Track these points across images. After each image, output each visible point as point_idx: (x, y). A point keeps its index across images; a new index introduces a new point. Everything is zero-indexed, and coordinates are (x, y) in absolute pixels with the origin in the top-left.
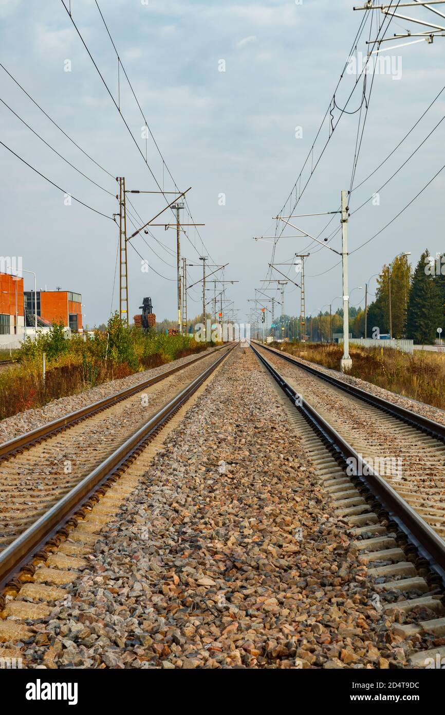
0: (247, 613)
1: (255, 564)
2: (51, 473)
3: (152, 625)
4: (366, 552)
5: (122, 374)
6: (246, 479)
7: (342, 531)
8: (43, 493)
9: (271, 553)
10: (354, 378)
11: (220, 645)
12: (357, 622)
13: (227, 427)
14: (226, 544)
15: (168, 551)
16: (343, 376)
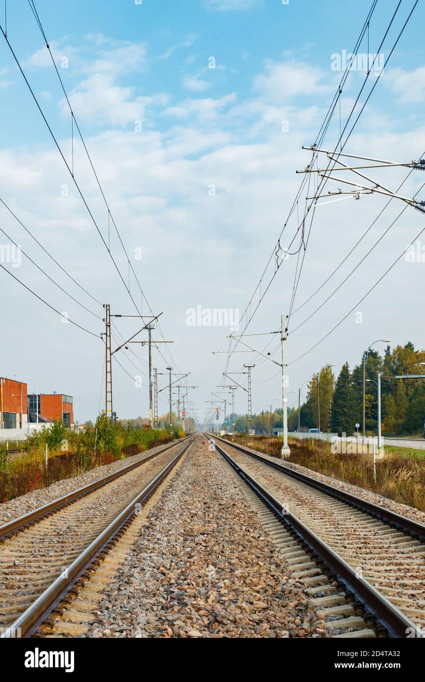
1: (233, 618)
2: (58, 542)
4: (322, 608)
5: (107, 461)
6: (217, 547)
7: (300, 590)
8: (53, 559)
9: (245, 609)
10: (293, 464)
13: (196, 504)
14: (207, 602)
15: (160, 607)
16: (284, 462)
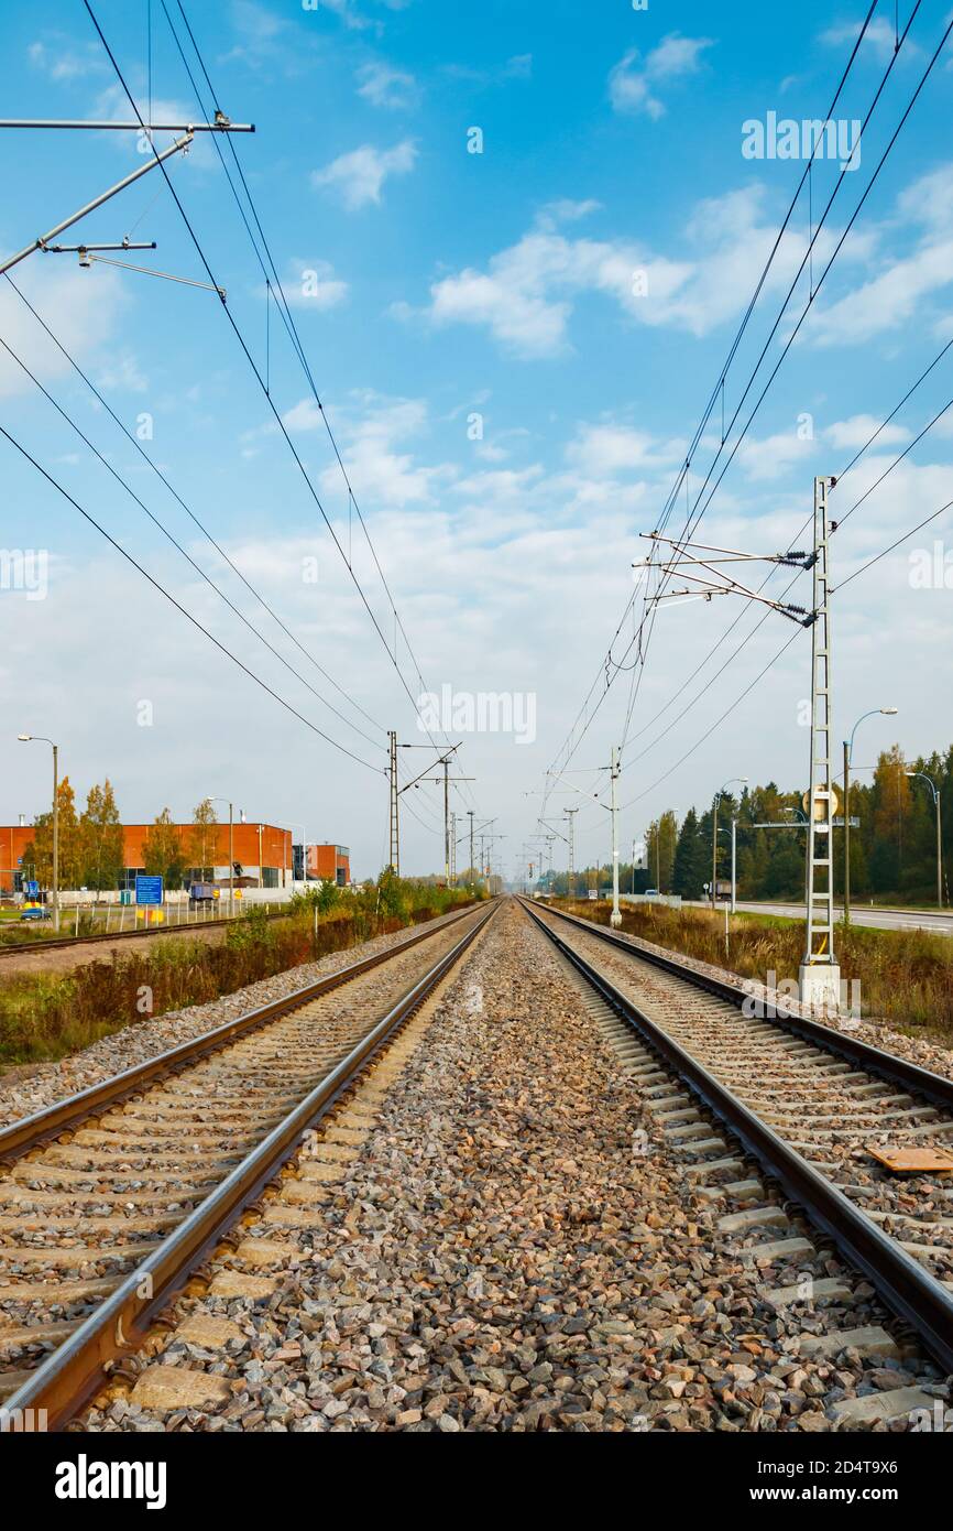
0: (545, 1175)
1: (549, 1124)
2: (331, 1029)
3: (450, 1188)
4: (660, 1112)
5: (393, 928)
6: (529, 1036)
7: (633, 1090)
8: (325, 1050)
9: (563, 1113)
10: (625, 934)
11: (522, 1209)
12: (659, 1186)
13: (504, 983)
14: (516, 1104)
15: (458, 1111)
16: (614, 931)
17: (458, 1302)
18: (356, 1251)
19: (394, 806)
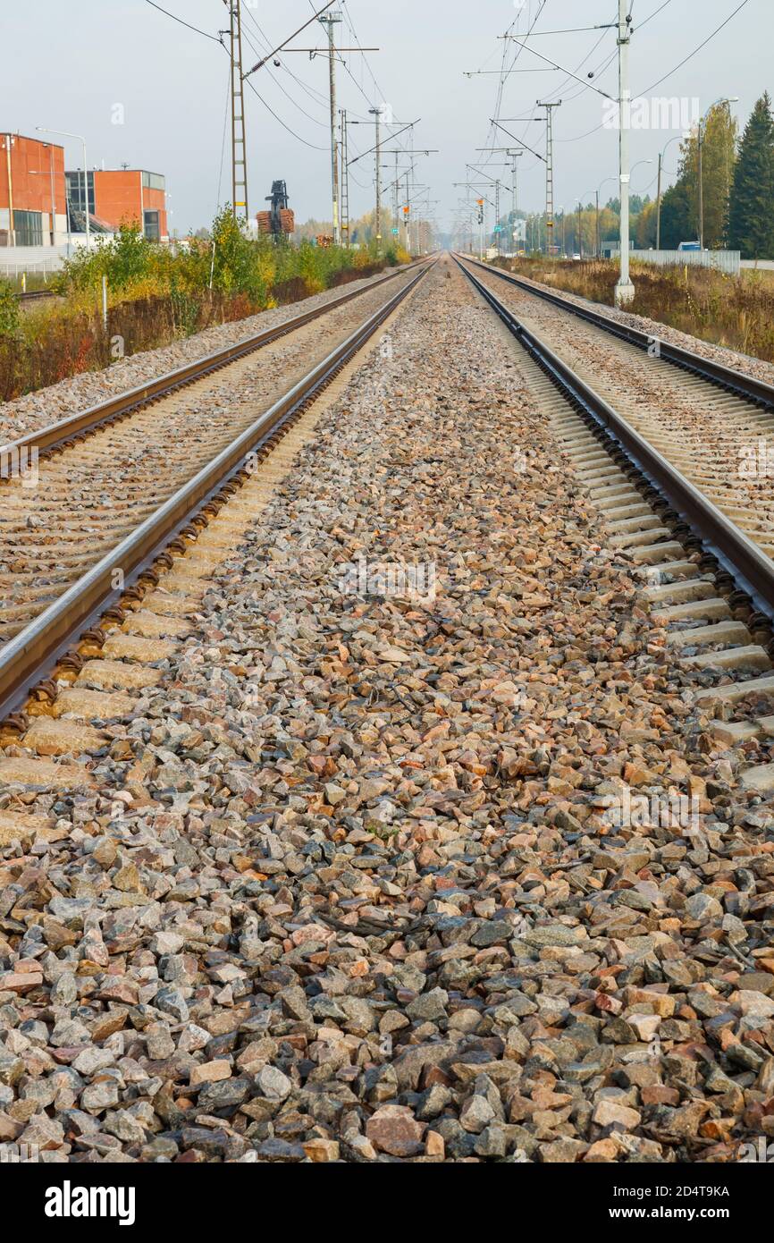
0: (464, 706)
1: (477, 626)
2: (124, 480)
3: (305, 727)
4: (664, 605)
5: (238, 313)
6: (457, 486)
7: (623, 571)
8: (112, 513)
9: (503, 608)
10: (638, 318)
11: (420, 758)
12: (650, 720)
13: (421, 401)
15: (327, 606)
16: (620, 313)
17: (305, 899)
18: (142, 824)
19: (238, 99)
